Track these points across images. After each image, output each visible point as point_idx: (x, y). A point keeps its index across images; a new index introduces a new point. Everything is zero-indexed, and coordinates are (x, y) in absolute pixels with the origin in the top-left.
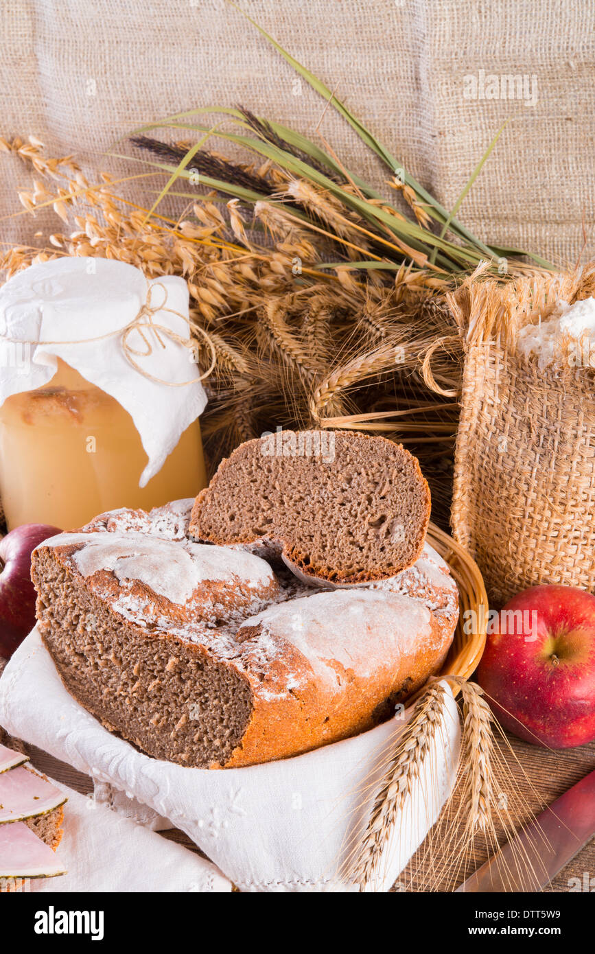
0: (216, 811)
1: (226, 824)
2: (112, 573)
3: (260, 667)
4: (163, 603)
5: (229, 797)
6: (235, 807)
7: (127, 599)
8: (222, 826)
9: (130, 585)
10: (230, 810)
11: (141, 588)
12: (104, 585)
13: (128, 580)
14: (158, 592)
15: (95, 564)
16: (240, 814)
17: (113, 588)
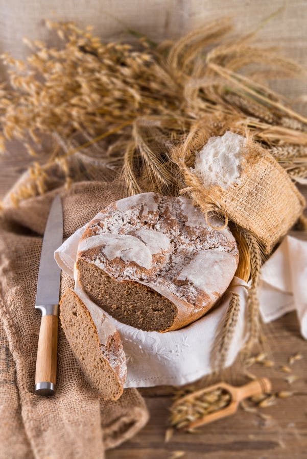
0: (178, 346)
1: (183, 350)
2: (121, 259)
3: (193, 301)
4: (142, 269)
5: (183, 340)
6: (185, 344)
7: (128, 269)
8: (181, 351)
9: (129, 263)
10: (183, 345)
11: (133, 264)
12: (118, 263)
13: (128, 261)
14: (141, 265)
15: (113, 255)
16: (187, 346)
17: (122, 265)
